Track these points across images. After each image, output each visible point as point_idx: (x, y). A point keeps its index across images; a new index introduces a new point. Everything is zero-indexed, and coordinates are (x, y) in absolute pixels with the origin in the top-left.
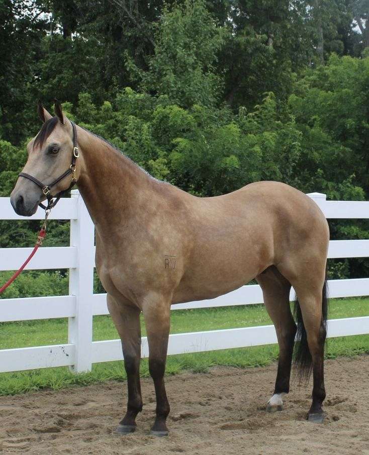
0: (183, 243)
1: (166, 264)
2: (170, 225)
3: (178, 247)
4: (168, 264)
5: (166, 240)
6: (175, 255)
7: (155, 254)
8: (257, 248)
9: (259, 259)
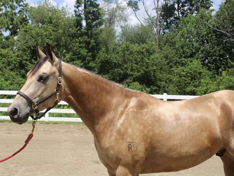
0: (143, 132)
1: (129, 148)
2: (134, 120)
3: (139, 136)
4: (131, 148)
5: (130, 131)
6: (136, 141)
7: (121, 141)
8: (205, 135)
9: (207, 143)
